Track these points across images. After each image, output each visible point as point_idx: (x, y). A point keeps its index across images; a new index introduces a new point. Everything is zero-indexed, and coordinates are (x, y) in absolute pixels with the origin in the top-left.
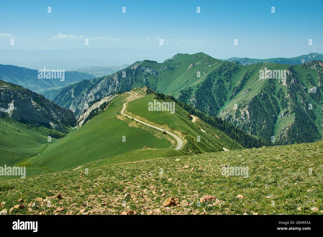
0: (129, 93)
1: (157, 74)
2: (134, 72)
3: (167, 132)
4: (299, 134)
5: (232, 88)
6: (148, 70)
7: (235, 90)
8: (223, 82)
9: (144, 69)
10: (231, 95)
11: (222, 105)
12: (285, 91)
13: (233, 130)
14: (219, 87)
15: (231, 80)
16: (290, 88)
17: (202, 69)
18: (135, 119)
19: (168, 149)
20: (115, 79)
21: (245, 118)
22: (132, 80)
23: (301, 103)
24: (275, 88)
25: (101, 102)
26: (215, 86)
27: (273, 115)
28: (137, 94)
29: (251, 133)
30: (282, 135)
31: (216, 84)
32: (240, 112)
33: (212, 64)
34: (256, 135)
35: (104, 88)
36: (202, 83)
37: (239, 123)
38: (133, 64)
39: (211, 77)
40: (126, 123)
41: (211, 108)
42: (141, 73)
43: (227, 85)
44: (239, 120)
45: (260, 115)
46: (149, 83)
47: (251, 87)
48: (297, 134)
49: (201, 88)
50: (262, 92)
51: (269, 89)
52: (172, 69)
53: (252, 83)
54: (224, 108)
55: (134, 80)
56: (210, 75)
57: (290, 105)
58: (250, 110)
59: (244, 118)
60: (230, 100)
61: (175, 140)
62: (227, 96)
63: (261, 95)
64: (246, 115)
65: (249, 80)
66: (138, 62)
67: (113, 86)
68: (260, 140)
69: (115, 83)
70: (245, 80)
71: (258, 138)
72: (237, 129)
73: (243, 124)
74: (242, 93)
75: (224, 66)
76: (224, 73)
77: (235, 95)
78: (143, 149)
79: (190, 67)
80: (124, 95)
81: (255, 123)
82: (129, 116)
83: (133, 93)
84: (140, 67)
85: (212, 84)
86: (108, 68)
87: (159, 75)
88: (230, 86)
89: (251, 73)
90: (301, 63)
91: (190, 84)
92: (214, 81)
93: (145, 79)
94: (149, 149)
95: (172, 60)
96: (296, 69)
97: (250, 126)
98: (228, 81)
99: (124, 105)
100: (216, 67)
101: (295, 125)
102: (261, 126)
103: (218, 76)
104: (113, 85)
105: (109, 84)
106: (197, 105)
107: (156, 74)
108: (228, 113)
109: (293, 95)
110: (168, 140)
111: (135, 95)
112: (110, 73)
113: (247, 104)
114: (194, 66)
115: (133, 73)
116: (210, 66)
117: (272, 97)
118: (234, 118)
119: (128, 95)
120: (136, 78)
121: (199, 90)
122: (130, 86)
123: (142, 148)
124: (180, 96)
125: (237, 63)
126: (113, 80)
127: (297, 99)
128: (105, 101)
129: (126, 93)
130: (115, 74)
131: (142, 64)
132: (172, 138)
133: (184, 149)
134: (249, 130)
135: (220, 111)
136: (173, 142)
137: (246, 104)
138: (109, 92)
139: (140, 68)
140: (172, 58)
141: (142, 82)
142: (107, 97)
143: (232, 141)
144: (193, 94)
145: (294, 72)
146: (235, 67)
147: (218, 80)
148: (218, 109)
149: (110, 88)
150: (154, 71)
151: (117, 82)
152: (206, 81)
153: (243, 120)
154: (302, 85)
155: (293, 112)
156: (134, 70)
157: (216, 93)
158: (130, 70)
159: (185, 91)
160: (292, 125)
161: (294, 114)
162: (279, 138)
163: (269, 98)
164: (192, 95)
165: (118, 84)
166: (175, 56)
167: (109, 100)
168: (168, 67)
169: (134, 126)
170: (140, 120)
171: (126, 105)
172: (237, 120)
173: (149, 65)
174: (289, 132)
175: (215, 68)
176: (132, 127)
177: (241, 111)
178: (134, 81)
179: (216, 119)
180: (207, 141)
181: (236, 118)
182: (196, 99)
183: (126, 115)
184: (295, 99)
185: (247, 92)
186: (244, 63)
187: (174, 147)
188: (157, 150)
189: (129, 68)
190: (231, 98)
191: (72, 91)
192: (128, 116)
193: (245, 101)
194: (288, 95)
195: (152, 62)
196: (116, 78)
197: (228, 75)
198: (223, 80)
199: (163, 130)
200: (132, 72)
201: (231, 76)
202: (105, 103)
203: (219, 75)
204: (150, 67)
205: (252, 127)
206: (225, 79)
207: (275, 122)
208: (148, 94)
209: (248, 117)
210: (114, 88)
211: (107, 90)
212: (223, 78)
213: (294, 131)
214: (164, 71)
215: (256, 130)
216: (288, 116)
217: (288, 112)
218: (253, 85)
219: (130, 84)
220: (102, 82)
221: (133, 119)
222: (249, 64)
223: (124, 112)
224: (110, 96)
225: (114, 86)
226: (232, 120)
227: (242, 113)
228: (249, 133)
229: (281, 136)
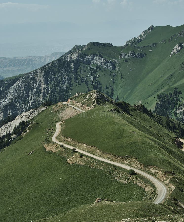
0: (64, 103)
1: (114, 67)
2: (72, 66)
3: (137, 171)
6: (97, 61)
9: (90, 59)
18: (77, 150)
19: (139, 202)
20: (38, 79)
22: (69, 80)
25: (16, 122)
28: (79, 104)
35: (20, 97)
38: (71, 51)
40: (63, 158)
42: (84, 67)
46: (100, 84)
52: (141, 56)
55: (73, 79)
61: (153, 185)
66: (78, 47)
67: (36, 92)
69: (40, 86)
78: (95, 204)
79: (175, 51)
80: (56, 107)
82: (68, 144)
83: (72, 104)
84: (82, 56)
86: (26, 60)
87: (117, 68)
93: (92, 78)
94: (105, 202)
95: (140, 41)
99: (58, 125)
104: (35, 90)
105: (28, 88)
107: (111, 68)
110: (140, 185)
111: (76, 106)
112: (29, 70)
114: (182, 47)
115: (71, 68)
119: (64, 107)
120: (77, 77)
122: (67, 91)
123: (93, 202)
124: (157, 104)
126: (35, 82)
128: (23, 119)
129: (59, 104)
130: (39, 71)
131: (85, 50)
132: (147, 181)
133: (169, 203)
136: (148, 189)
138: (29, 103)
139: (84, 58)
140: (141, 36)
141: (87, 83)
142: (25, 113)
149: (31, 96)
150: (108, 62)
151: (43, 86)
156: (72, 61)
158: (65, 61)
159: (167, 96)
165: (44, 89)
166: (145, 32)
167: (30, 118)
168: (134, 54)
169: (76, 163)
170: (88, 152)
171: (61, 125)
173: (99, 52)
176: (72, 164)
178: (73, 82)
183: (61, 144)
187: (151, 199)
188: (120, 205)
189: (62, 59)
192: (65, 145)
195: (105, 45)
196: (40, 78)
199: (129, 168)
200: (68, 65)
202: (22, 123)
204: (100, 56)
208: (99, 104)
210: (39, 96)
211: (25, 100)
214: (126, 61)
219: (67, 87)
220: (15, 85)
221: (74, 149)
223: (58, 138)
224: (32, 110)
225: (38, 92)
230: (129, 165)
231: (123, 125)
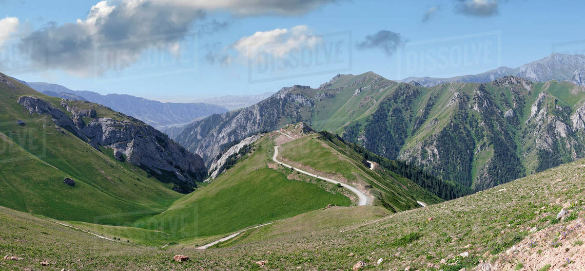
0: (278, 131)
1: (313, 104)
2: (281, 103)
3: (342, 185)
4: (501, 170)
5: (413, 120)
6: (300, 100)
7: (417, 122)
8: (400, 111)
9: (295, 98)
10: (412, 129)
11: (402, 143)
12: (479, 117)
13: (423, 175)
14: (396, 119)
15: (410, 108)
16: (484, 113)
17: (371, 96)
18: (294, 169)
20: (255, 113)
21: (434, 158)
22: (278, 113)
23: (498, 130)
24: (467, 115)
25: (241, 145)
26: (390, 118)
27: (468, 151)
28: (289, 133)
29: (444, 179)
30: (482, 175)
31: (392, 115)
32: (426, 152)
33: (384, 87)
34: (450, 180)
35: (241, 126)
36: (373, 115)
37: (427, 166)
38: (280, 91)
39: (384, 105)
40: (283, 174)
41: (387, 149)
42: (290, 104)
43: (406, 115)
44: (426, 161)
45: (452, 153)
46: (301, 117)
47: (437, 117)
48: (499, 171)
49: (372, 122)
50: (452, 122)
51: (461, 117)
52: (332, 96)
53: (439, 111)
54: (404, 147)
55: (281, 113)
56: (382, 103)
57: (486, 135)
58: (439, 147)
59: (432, 159)
60: (412, 135)
61: (355, 195)
62: (408, 130)
63: (451, 125)
64: (434, 155)
65: (434, 106)
66: (285, 89)
67: (253, 122)
68: (457, 185)
69: (256, 118)
70: (429, 108)
71: (453, 184)
72: (427, 174)
73: (432, 167)
74: (427, 124)
75: (401, 89)
76: (401, 100)
77: (417, 128)
79: (356, 93)
80: (272, 134)
81: (447, 163)
82: (286, 164)
83: (284, 132)
84: (289, 95)
85: (387, 116)
86: (245, 98)
87: (315, 106)
88: (411, 116)
89: (436, 97)
90: (490, 80)
91: (356, 117)
92: (389, 111)
93: (295, 112)
95: (330, 85)
96: (487, 89)
97: (441, 169)
98: (407, 109)
99: (276, 148)
100: (390, 91)
101: (495, 159)
102: (455, 167)
103: (394, 104)
104: (252, 121)
105: (247, 119)
106: (368, 146)
107: (310, 105)
108: (411, 154)
109: (487, 121)
110: (346, 195)
111: (287, 134)
112: (247, 105)
113: (435, 140)
114: (361, 90)
115: (279, 104)
116: (381, 90)
117: (465, 127)
118: (420, 159)
119: (278, 134)
120: (284, 111)
121: (370, 125)
122: (276, 123)
124: (344, 134)
125: (417, 84)
126: (252, 114)
127: (493, 126)
128: (246, 143)
129: (274, 132)
130: (256, 106)
131: (292, 91)
132: (350, 192)
134: (440, 174)
135: (400, 151)
136: (352, 198)
137: (433, 139)
138: (247, 130)
139: (289, 97)
140: (331, 81)
141: (291, 116)
142: (248, 138)
143: (424, 191)
144: (361, 130)
145: (485, 92)
146: (415, 90)
147: (393, 110)
148: (397, 150)
149: (249, 125)
150: (308, 100)
151: (258, 118)
152: (378, 111)
153: (431, 161)
154: (497, 108)
155: (490, 144)
156: (280, 99)
157: (393, 127)
158: (276, 99)
159: (351, 127)
160: (492, 160)
161: (492, 145)
162: (479, 180)
163: (460, 128)
164: (361, 132)
165: (259, 120)
166: (334, 78)
167: (252, 142)
168: (327, 95)
169: (294, 179)
170: (303, 170)
171: (278, 148)
172: (424, 162)
173: (302, 93)
174: (490, 170)
175: (388, 93)
176: (292, 180)
177: (427, 149)
178: (281, 115)
179: (399, 163)
180: (397, 195)
181: (422, 159)
182: (367, 137)
183: (281, 163)
184: (491, 127)
185: (433, 123)
186: (424, 83)
189: (274, 97)
190: (414, 132)
191: (199, 129)
192: (284, 164)
193: (432, 136)
194: (483, 123)
195: (304, 87)
196: (256, 112)
197: (407, 102)
198: (401, 108)
199: (336, 182)
200: (278, 102)
201: (410, 103)
202: (245, 146)
203: (395, 102)
204: (302, 95)
205: (444, 170)
206: (403, 108)
207: (471, 160)
208: (305, 133)
209: (438, 157)
210: (255, 125)
211: (245, 128)
212: (400, 105)
213: (495, 168)
214: (321, 100)
215: (449, 173)
216: (485, 149)
217: (485, 144)
218: (440, 113)
219: (276, 119)
220: (237, 116)
221: (292, 169)
222: (431, 86)
223: (277, 158)
224: (253, 136)
225: (255, 123)
226: (418, 164)
227: (429, 152)
228: (441, 178)
229: (481, 177)
230: (336, 180)
231: (329, 149)
